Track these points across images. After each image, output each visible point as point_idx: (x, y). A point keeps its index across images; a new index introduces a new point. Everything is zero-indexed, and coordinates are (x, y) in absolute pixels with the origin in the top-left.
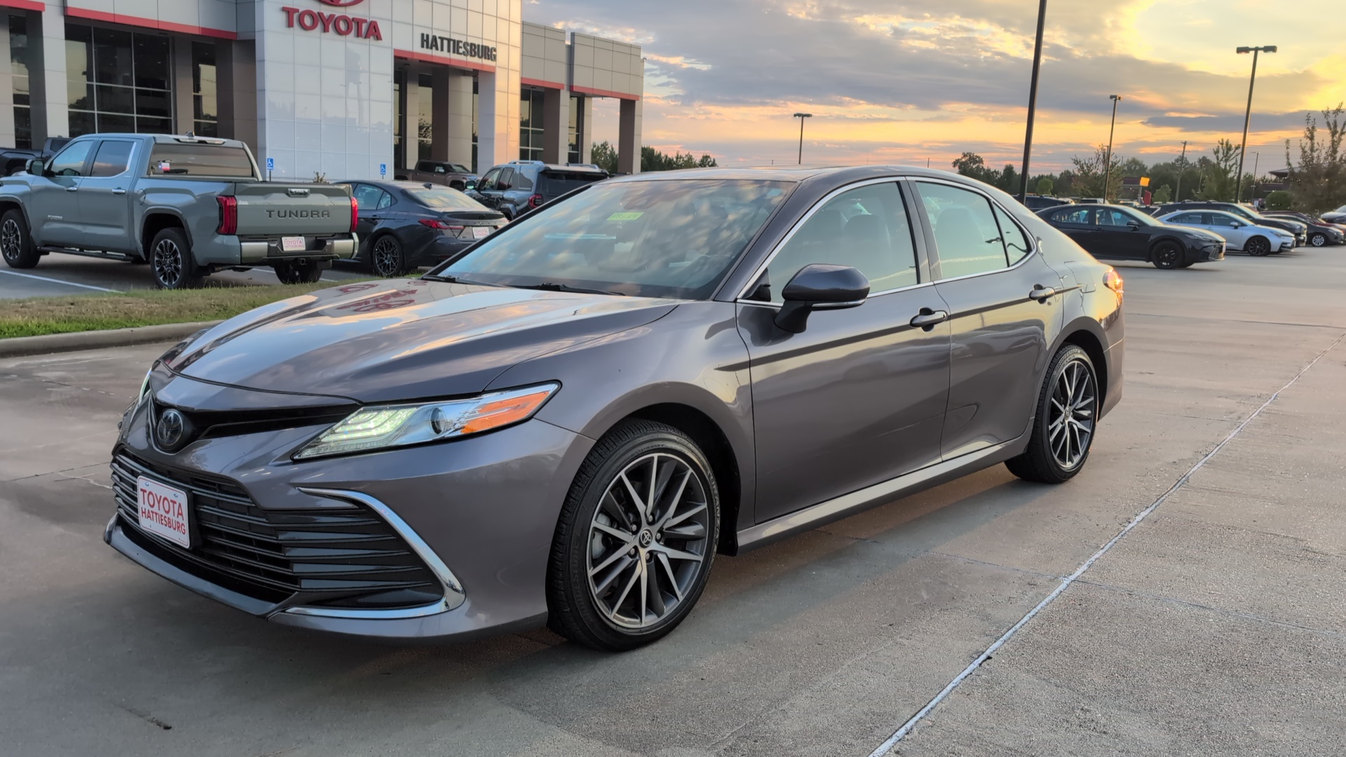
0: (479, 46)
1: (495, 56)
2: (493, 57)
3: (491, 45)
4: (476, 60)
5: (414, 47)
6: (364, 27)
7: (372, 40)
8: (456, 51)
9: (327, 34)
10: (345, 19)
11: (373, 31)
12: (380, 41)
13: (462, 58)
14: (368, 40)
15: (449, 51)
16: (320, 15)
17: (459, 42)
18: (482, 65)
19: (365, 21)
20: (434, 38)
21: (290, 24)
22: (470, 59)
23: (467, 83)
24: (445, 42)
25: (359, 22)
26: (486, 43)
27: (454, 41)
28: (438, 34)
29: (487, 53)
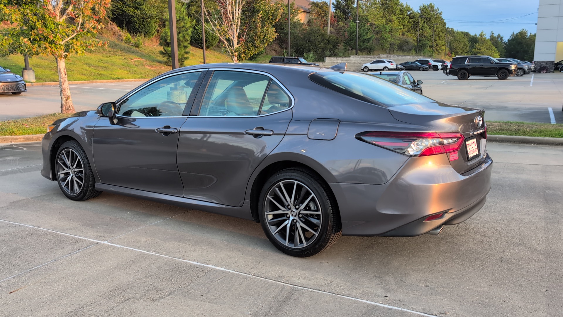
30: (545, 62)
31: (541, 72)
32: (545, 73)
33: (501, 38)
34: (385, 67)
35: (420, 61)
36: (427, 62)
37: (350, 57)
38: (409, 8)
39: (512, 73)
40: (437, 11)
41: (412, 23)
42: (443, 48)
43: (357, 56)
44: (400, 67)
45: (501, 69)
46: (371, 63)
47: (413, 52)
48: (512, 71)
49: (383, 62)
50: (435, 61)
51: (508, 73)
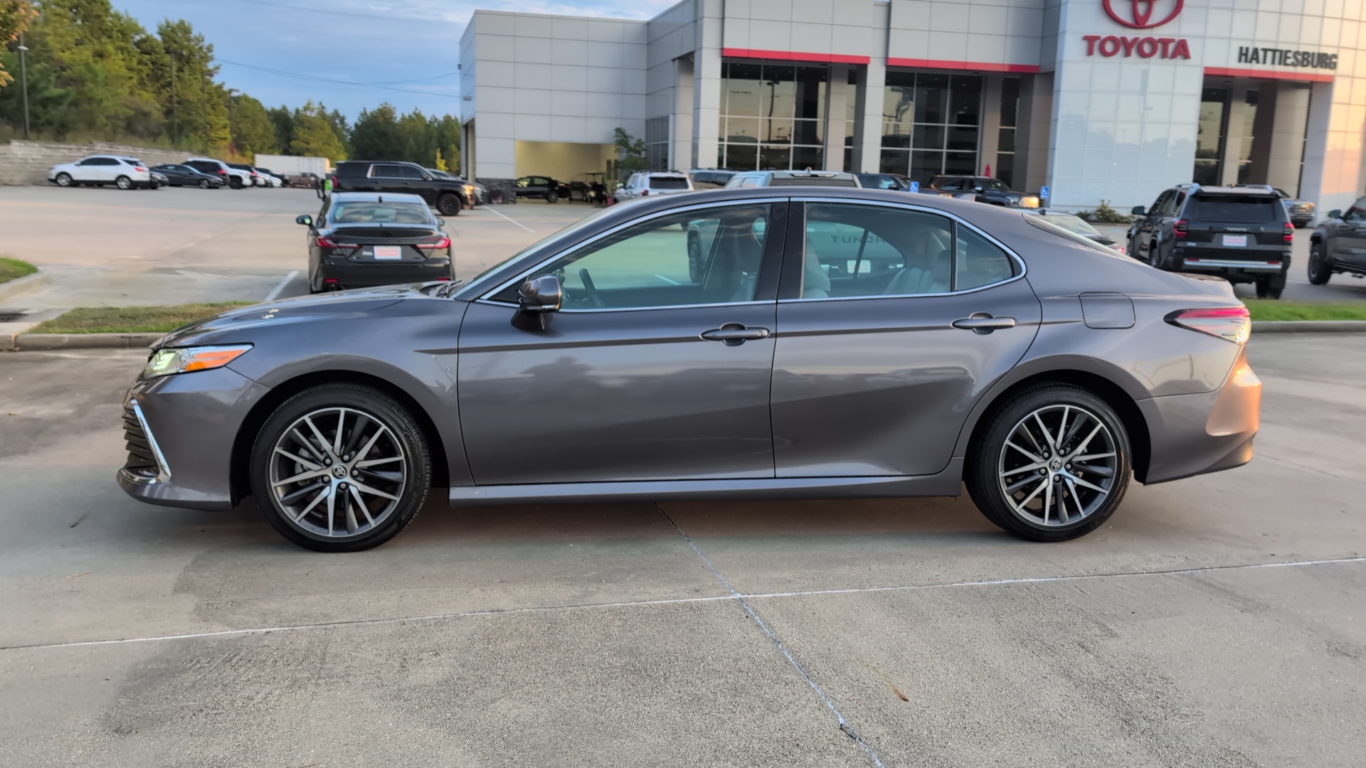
0: (1313, 54)
1: (1335, 64)
2: (1332, 65)
3: (1330, 52)
4: (1309, 70)
5: (1231, 62)
6: (1171, 47)
7: (1179, 60)
8: (1283, 61)
9: (1129, 58)
10: (1150, 41)
11: (1182, 50)
12: (1188, 60)
13: (1291, 69)
14: (1174, 60)
15: (1273, 63)
16: (1124, 39)
17: (1288, 51)
18: (1317, 76)
19: (1173, 40)
20: (1256, 51)
21: (1090, 52)
22: (1300, 70)
23: (1302, 97)
24: (1270, 54)
25: (1165, 42)
26: (1323, 50)
27: (1281, 51)
28: (1260, 46)
29: (1326, 60)
30: (497, 180)
31: (494, 201)
32: (501, 203)
33: (342, 120)
34: (121, 177)
35: (195, 164)
36: (215, 168)
37: (8, 143)
38: (136, 25)
39: (467, 203)
40: (199, 42)
41: (151, 66)
42: (221, 134)
43: (30, 144)
44: (158, 176)
45: (444, 192)
46: (78, 163)
47: (165, 139)
48: (466, 197)
49: (114, 162)
50: (232, 166)
51: (459, 203)
